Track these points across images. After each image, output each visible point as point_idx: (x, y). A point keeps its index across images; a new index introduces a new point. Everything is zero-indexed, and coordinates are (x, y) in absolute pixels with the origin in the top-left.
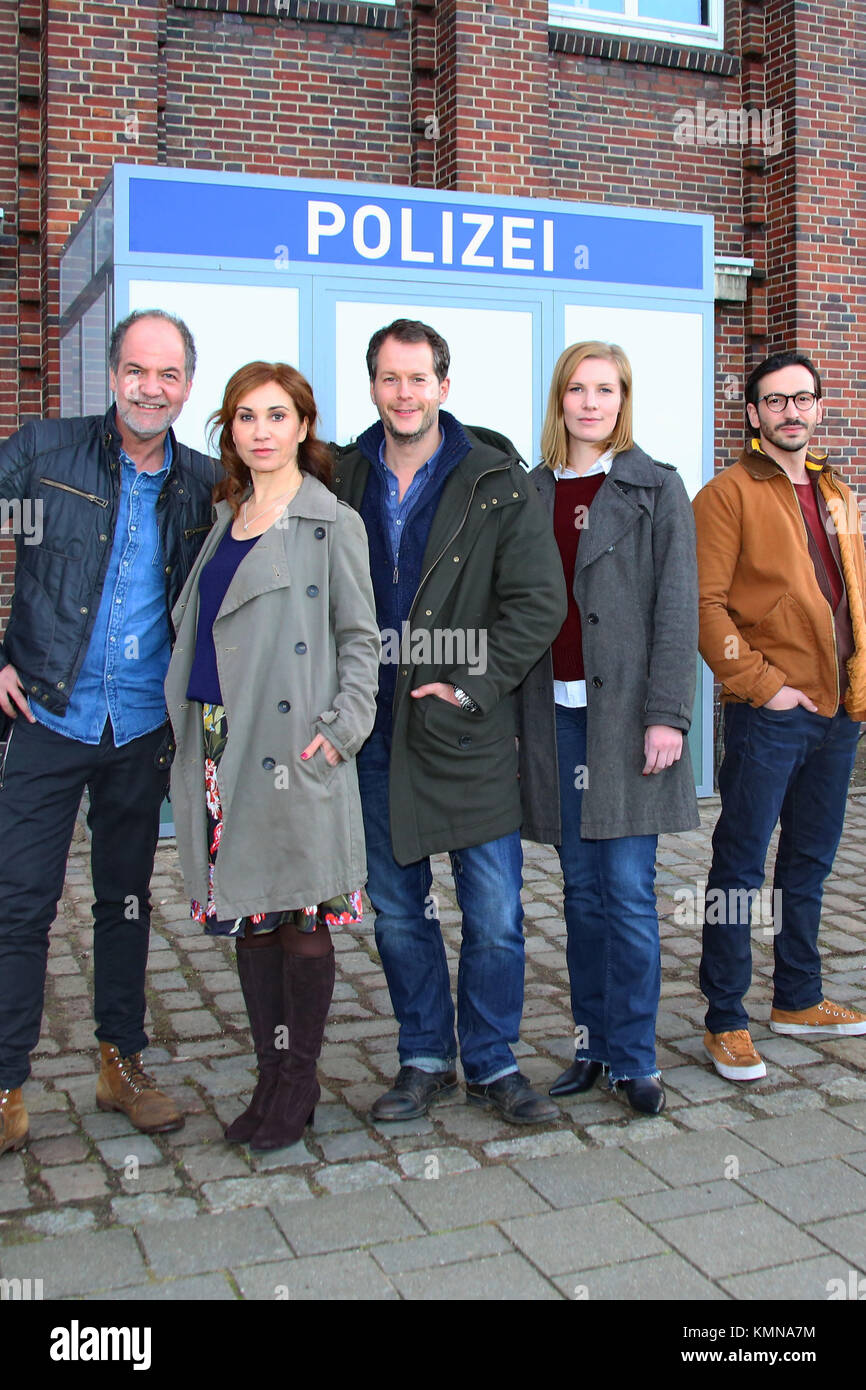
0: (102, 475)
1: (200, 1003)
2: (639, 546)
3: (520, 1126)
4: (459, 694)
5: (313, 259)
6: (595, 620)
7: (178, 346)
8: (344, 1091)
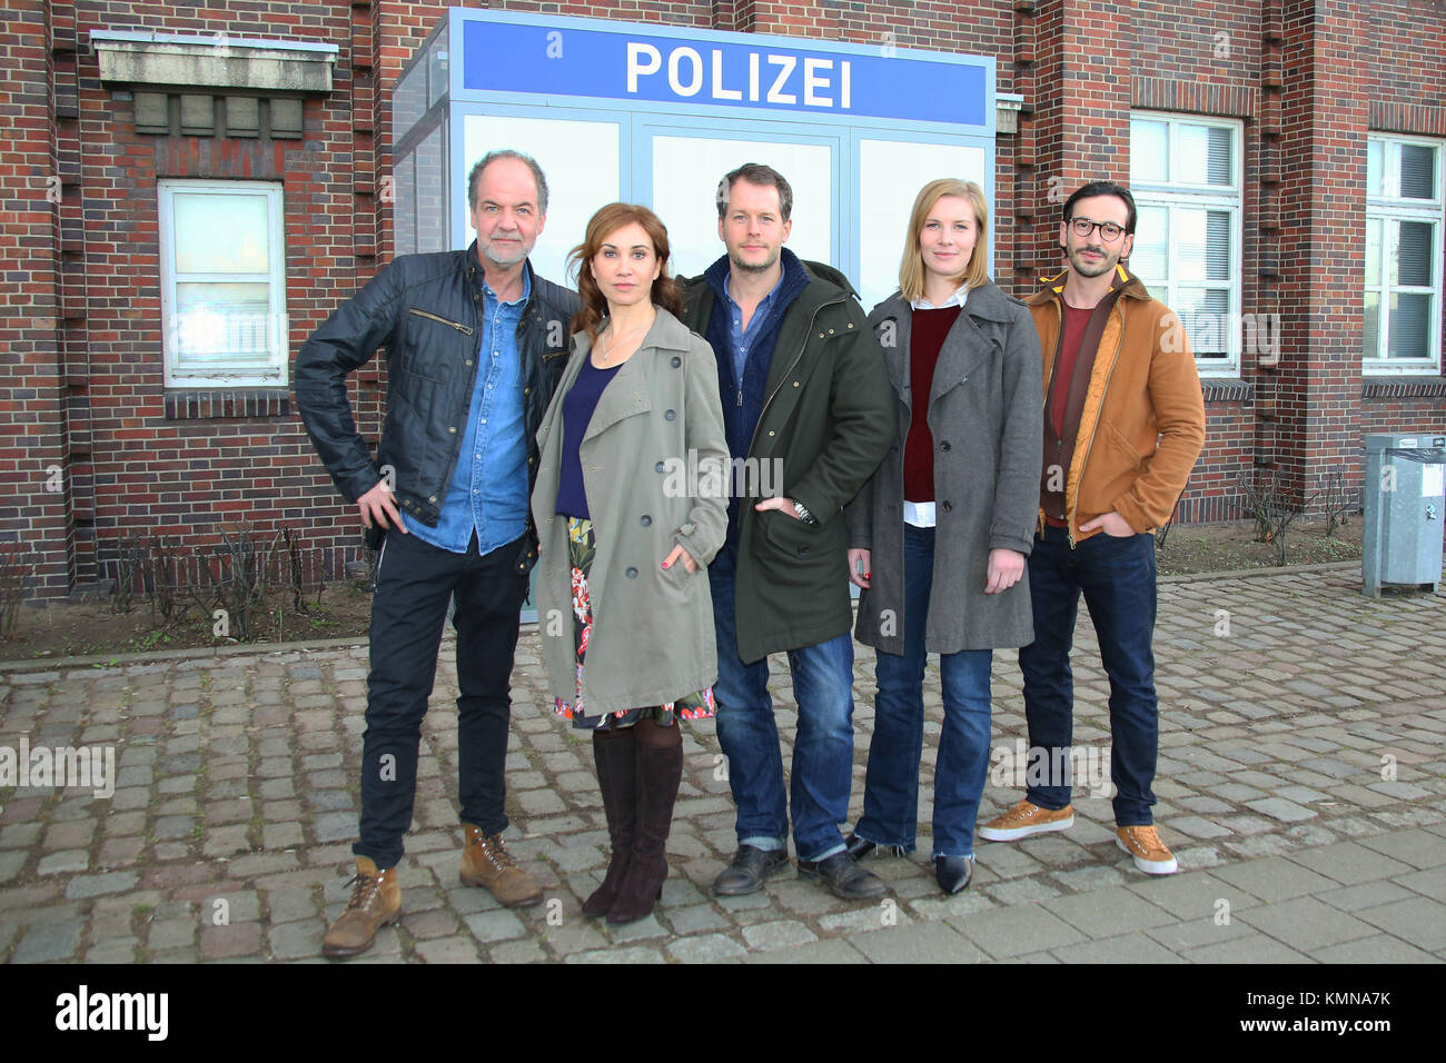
0: (466, 306)
1: (544, 783)
2: (990, 378)
3: (849, 900)
4: (799, 507)
5: (632, 96)
6: (947, 447)
7: (531, 183)
8: (685, 866)
